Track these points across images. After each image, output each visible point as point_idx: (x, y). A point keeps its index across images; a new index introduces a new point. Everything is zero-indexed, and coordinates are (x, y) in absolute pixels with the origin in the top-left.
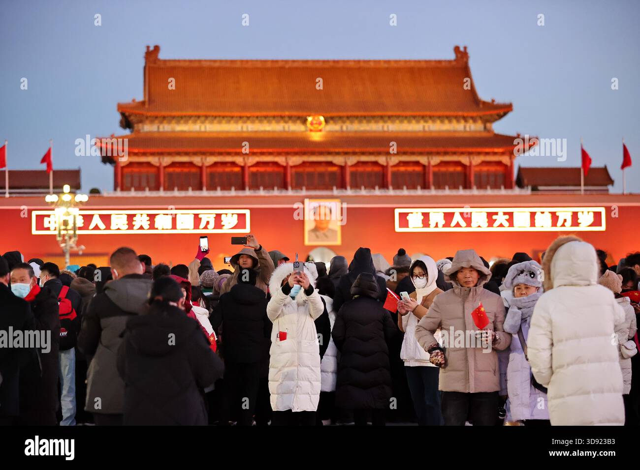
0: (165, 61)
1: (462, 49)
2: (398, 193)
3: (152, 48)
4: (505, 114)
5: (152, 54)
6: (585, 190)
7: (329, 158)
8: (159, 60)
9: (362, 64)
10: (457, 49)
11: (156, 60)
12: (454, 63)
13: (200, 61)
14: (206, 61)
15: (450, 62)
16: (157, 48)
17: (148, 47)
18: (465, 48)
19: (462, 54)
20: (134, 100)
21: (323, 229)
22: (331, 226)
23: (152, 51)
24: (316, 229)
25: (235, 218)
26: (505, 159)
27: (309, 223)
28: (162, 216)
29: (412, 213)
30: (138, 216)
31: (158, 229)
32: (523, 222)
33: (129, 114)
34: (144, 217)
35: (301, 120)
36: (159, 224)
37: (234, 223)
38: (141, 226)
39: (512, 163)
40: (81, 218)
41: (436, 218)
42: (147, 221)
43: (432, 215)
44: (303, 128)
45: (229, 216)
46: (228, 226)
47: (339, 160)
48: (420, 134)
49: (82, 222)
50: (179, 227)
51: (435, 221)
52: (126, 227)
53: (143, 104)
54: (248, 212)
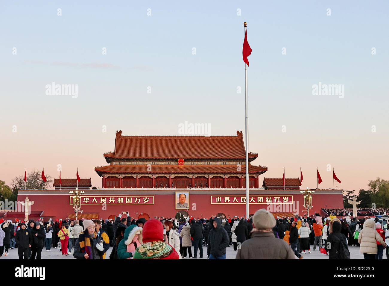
0: (124, 136)
1: (240, 132)
2: (213, 189)
3: (118, 132)
4: (255, 158)
5: (119, 134)
6: (286, 188)
7: (186, 175)
9: (200, 138)
10: (238, 132)
11: (120, 136)
12: (237, 137)
13: (137, 137)
14: (139, 136)
15: (235, 137)
16: (121, 132)
17: (117, 131)
18: (241, 131)
19: (240, 134)
20: (110, 152)
21: (183, 203)
24: (180, 203)
25: (148, 198)
26: (255, 176)
27: (177, 201)
28: (120, 198)
29: (217, 197)
30: (111, 198)
31: (118, 203)
32: (261, 201)
33: (108, 158)
34: (113, 198)
35: (176, 160)
36: (119, 200)
37: (148, 201)
38: (112, 201)
39: (258, 177)
40: (88, 198)
41: (227, 199)
42: (114, 200)
43: (225, 198)
44: (176, 163)
45: (146, 198)
46: (145, 202)
47: (190, 176)
48: (222, 166)
49: (88, 200)
50: (126, 202)
51: (226, 200)
52: (106, 202)
53: (114, 153)
54: (153, 196)
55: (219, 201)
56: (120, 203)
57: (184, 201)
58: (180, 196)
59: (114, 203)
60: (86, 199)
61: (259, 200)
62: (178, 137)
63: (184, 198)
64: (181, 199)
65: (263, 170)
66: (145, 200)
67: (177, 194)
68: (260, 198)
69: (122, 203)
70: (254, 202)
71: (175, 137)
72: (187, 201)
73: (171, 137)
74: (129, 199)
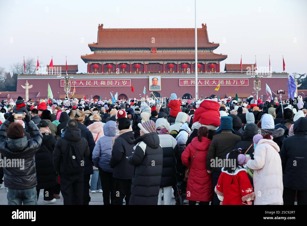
0: (105, 29)
3: (100, 25)
4: (217, 47)
5: (100, 27)
7: (158, 62)
8: (103, 29)
9: (171, 30)
10: (203, 25)
11: (102, 29)
12: (202, 29)
13: (116, 29)
14: (118, 29)
15: (200, 29)
16: (102, 25)
17: (99, 25)
18: (206, 24)
20: (94, 43)
21: (155, 85)
22: (158, 84)
23: (101, 26)
24: (153, 85)
25: (126, 82)
26: (217, 62)
27: (151, 83)
28: (102, 81)
29: (185, 80)
30: (95, 81)
31: (101, 85)
32: (221, 83)
33: (92, 48)
34: (97, 81)
35: (149, 49)
36: (102, 83)
37: (126, 83)
38: (96, 84)
39: (219, 63)
40: (76, 82)
41: (193, 81)
42: (97, 83)
43: (191, 81)
44: (150, 52)
45: (124, 81)
46: (124, 84)
47: (161, 63)
48: (189, 54)
49: (76, 83)
50: (108, 85)
51: (192, 83)
52: (90, 85)
53: (97, 44)
54: (130, 80)
55: (186, 83)
56: (103, 85)
57: (157, 83)
58: (153, 79)
59: (97, 86)
60: (74, 82)
61: (220, 82)
62: (151, 29)
63: (156, 81)
64: (154, 82)
65: (224, 57)
66: (124, 83)
67: (151, 78)
68: (221, 81)
69: (104, 85)
70: (216, 84)
71: (149, 29)
72: (159, 83)
73: (145, 29)
74: (110, 83)
